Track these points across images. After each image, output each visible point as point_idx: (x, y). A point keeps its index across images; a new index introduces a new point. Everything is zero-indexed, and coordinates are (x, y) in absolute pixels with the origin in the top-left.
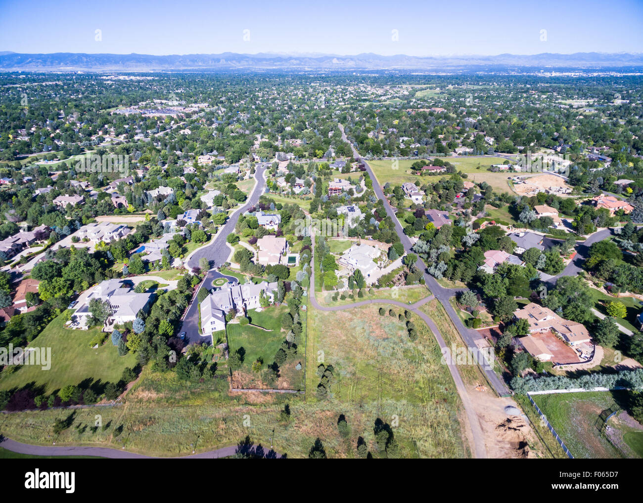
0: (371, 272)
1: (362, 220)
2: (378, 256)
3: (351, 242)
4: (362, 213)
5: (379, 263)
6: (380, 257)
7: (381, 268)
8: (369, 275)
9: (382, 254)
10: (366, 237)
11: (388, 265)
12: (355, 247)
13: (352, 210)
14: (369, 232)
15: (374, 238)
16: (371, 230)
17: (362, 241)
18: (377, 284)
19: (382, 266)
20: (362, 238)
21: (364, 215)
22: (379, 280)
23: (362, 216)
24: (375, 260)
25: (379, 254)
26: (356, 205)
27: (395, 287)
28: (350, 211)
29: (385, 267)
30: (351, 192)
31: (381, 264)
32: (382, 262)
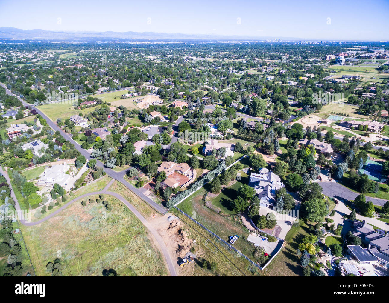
0: (67, 182)
1: (47, 150)
2: (69, 169)
3: (43, 167)
4: (45, 144)
5: (71, 173)
6: (70, 169)
7: (73, 176)
8: (66, 184)
9: (71, 167)
10: (55, 159)
11: (78, 173)
12: (48, 169)
13: (36, 144)
14: (56, 156)
15: (61, 158)
16: (57, 153)
17: (52, 164)
18: (74, 187)
19: (74, 174)
20: (51, 162)
21: (47, 145)
22: (74, 185)
23: (46, 146)
24: (67, 173)
25: (68, 168)
26: (38, 140)
27: (88, 184)
28: (34, 145)
29: (76, 174)
30: (30, 132)
31: (72, 174)
32: (73, 172)
